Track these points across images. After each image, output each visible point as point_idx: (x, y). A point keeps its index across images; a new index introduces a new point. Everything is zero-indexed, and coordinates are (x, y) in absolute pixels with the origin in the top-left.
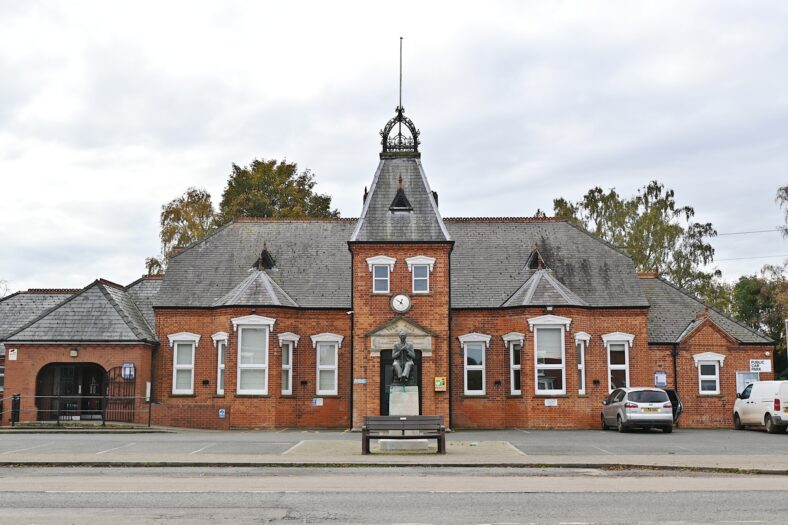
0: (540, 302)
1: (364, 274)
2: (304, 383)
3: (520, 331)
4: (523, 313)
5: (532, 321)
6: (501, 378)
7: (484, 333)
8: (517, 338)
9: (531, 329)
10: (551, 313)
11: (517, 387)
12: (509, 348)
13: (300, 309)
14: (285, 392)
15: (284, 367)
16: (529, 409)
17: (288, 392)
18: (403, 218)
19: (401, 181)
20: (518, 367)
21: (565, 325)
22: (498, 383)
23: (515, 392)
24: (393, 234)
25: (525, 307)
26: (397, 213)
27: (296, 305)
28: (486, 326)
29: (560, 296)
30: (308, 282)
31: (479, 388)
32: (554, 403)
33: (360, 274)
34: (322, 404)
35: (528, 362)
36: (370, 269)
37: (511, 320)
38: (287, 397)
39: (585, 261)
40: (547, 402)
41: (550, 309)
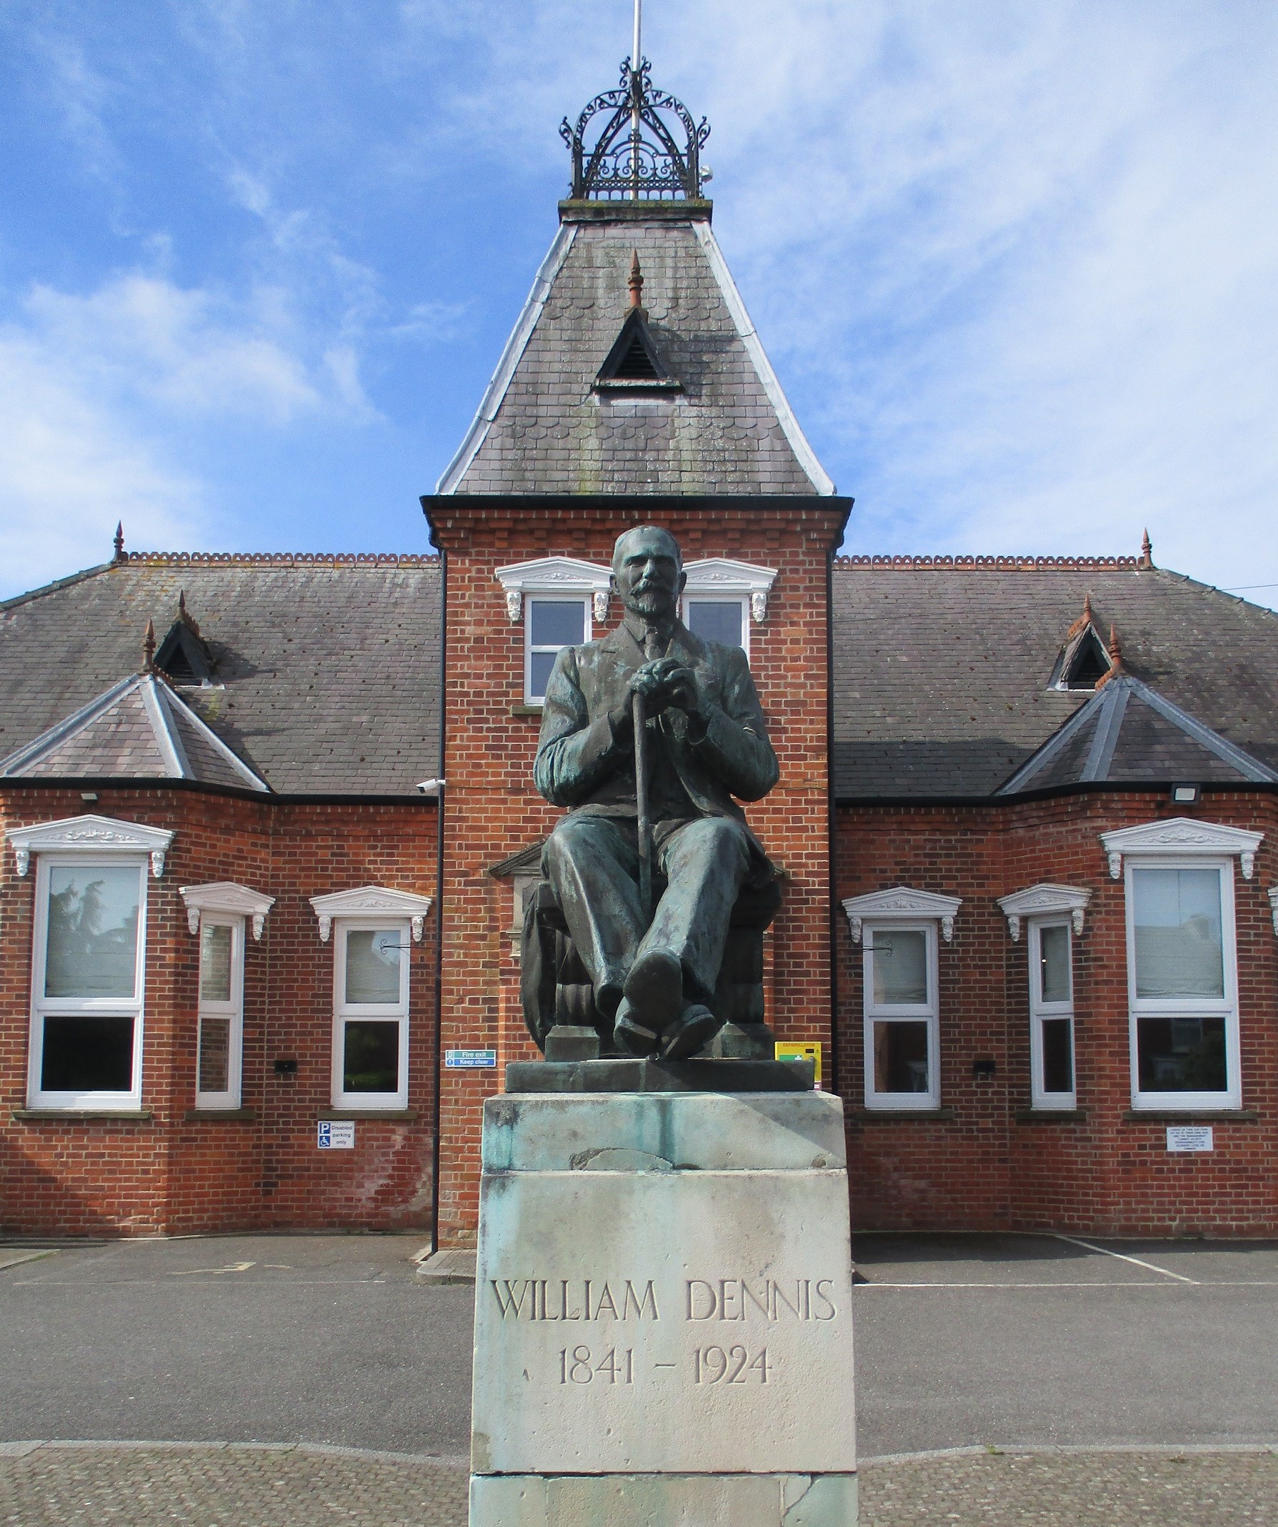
0: (1145, 773)
1: (486, 630)
2: (286, 1067)
3: (1072, 879)
4: (1080, 814)
5: (1118, 841)
6: (997, 1050)
7: (933, 887)
8: (1059, 905)
9: (1115, 870)
10: (1188, 811)
11: (1056, 1081)
12: (1024, 941)
13: (271, 799)
14: (207, 1101)
15: (209, 1008)
16: (1112, 1163)
17: (228, 1099)
18: (644, 418)
19: (637, 282)
20: (1063, 1008)
21: (1236, 858)
22: (985, 1066)
23: (1044, 1099)
24: (603, 474)
25: (1095, 788)
26: (621, 403)
27: (261, 786)
28: (942, 864)
29: (1211, 755)
30: (319, 719)
31: (917, 1084)
32: (1203, 1140)
33: (470, 630)
34: (350, 1144)
35: (1104, 991)
36: (513, 610)
37: (1034, 842)
38: (218, 1118)
39: (1242, 668)
40: (1176, 1140)
41: (1185, 795)
